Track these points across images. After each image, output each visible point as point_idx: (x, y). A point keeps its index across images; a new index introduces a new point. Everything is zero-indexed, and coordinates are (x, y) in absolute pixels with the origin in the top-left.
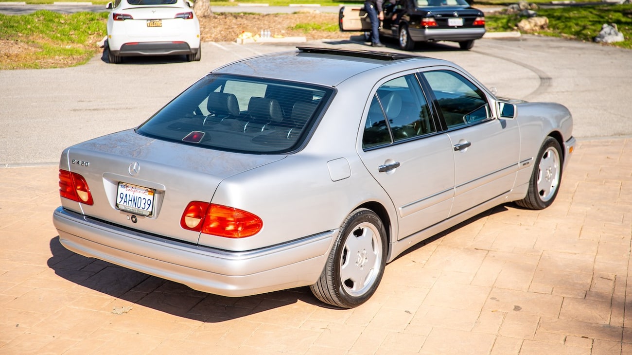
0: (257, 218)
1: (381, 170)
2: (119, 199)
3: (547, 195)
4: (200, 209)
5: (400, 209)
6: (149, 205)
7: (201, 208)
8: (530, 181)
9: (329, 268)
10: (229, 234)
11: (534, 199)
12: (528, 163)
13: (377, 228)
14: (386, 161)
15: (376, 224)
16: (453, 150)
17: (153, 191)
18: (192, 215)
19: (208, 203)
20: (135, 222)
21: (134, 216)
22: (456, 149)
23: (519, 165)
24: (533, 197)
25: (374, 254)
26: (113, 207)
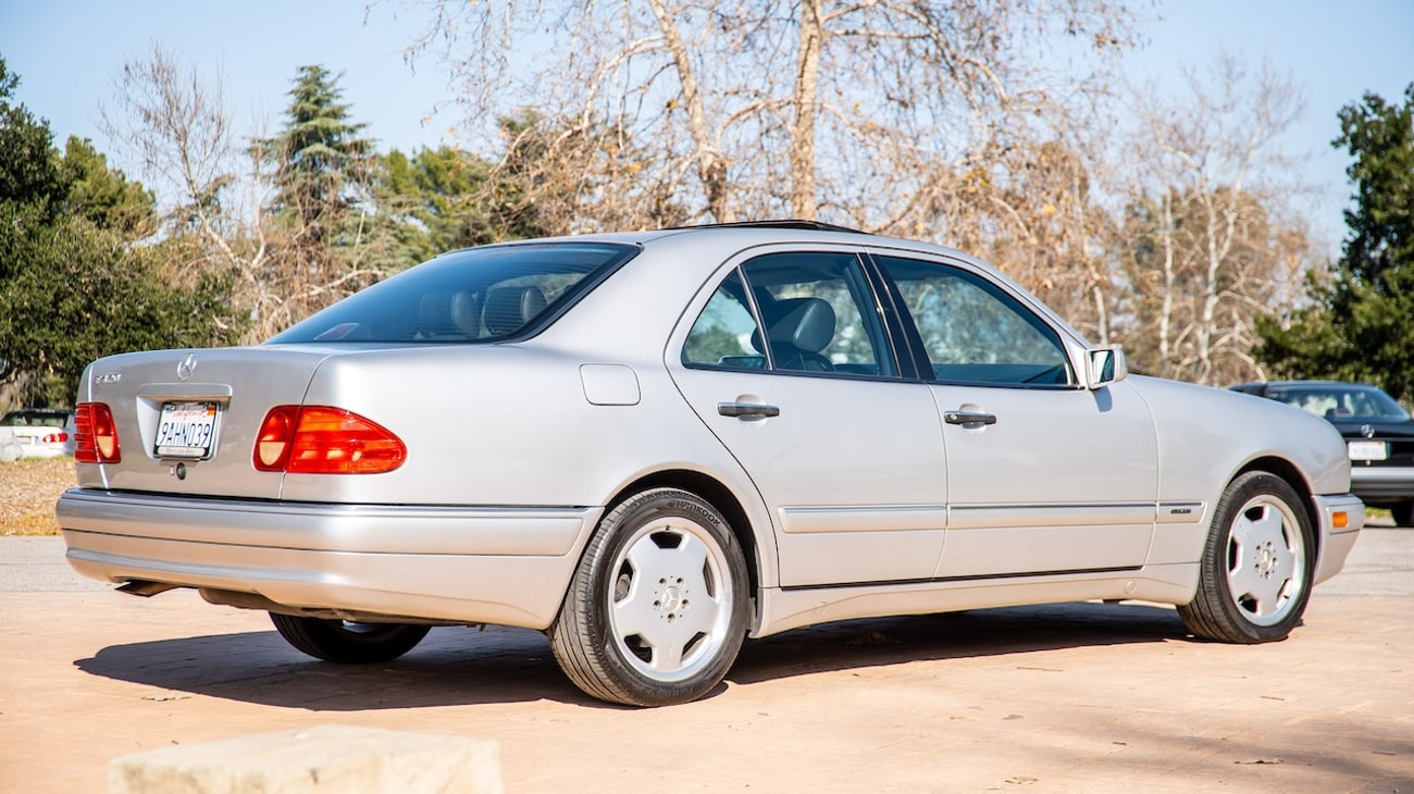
0: (393, 436)
1: (726, 411)
2: (161, 435)
3: (1265, 611)
4: (285, 422)
5: (781, 510)
6: (206, 435)
7: (287, 421)
8: (1204, 562)
9: (580, 595)
10: (333, 468)
11: (1219, 609)
12: (1189, 511)
13: (719, 542)
14: (740, 398)
15: (712, 529)
16: (943, 421)
17: (213, 405)
18: (270, 437)
19: (297, 406)
20: (182, 477)
21: (181, 463)
22: (949, 421)
23: (1158, 508)
24: (1217, 603)
25: (714, 603)
26: (150, 454)
